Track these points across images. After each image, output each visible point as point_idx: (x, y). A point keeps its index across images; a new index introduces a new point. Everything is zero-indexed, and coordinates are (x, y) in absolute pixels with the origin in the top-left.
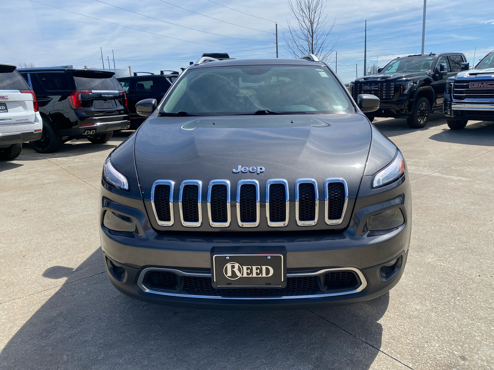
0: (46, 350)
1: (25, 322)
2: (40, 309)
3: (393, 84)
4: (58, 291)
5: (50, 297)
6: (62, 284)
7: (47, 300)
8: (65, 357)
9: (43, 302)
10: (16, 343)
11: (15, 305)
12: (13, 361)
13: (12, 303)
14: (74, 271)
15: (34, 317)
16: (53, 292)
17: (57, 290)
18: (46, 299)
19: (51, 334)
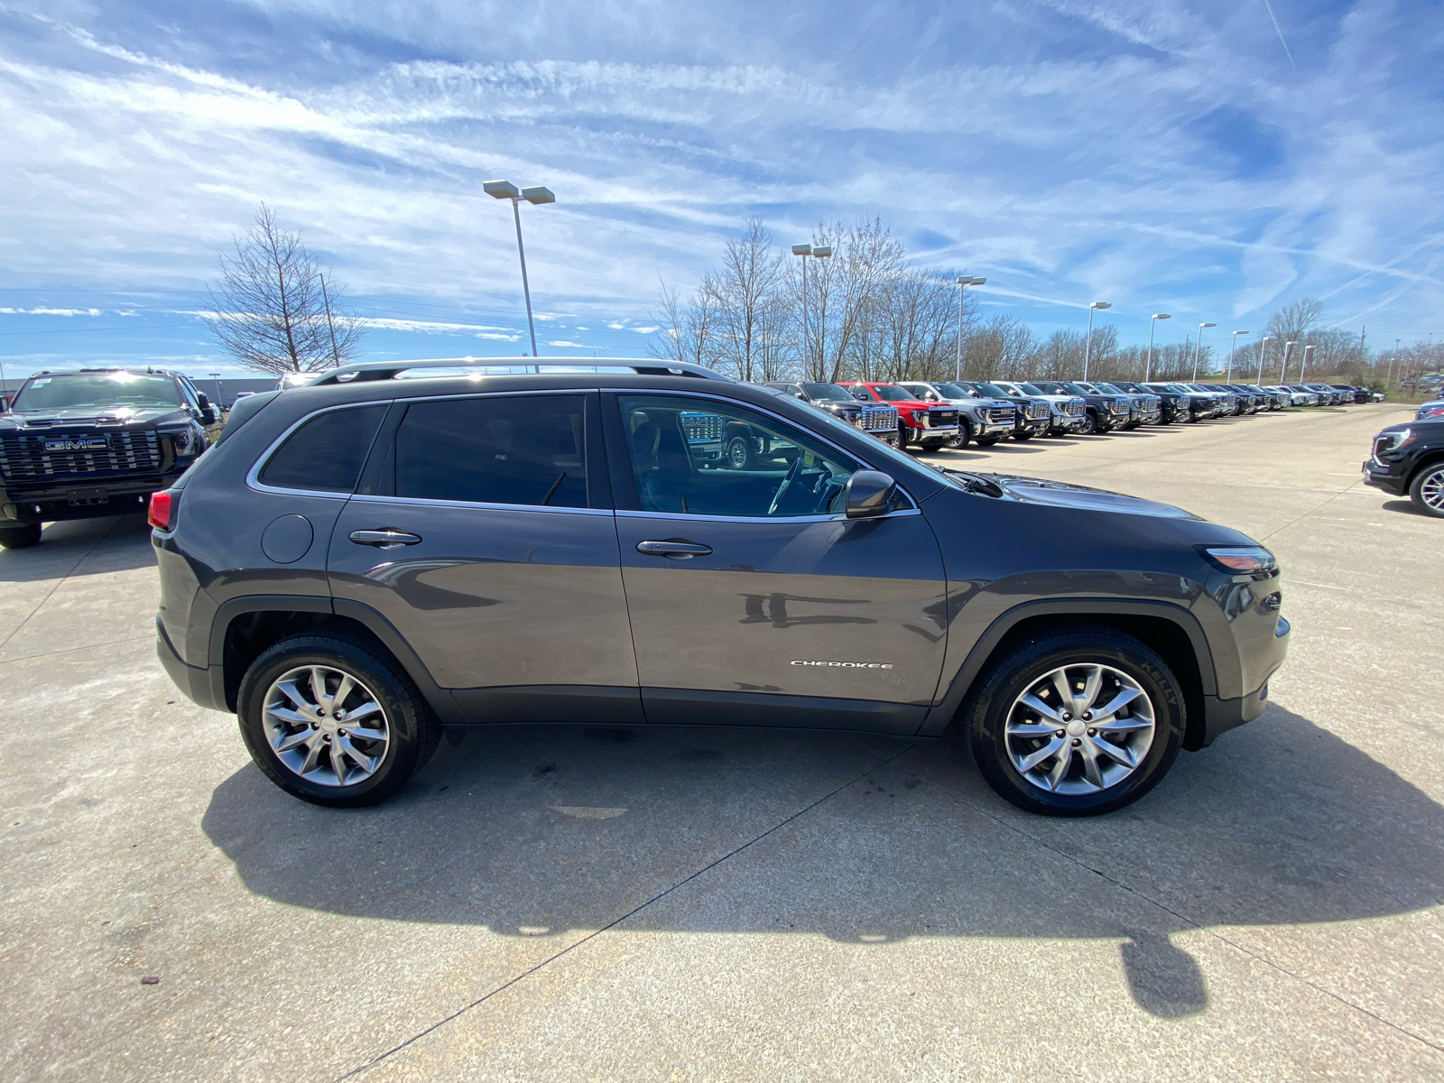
0: (1357, 854)
1: (1357, 922)
2: (1308, 922)
3: (153, 432)
4: (1229, 924)
5: (1261, 929)
6: (1202, 932)
7: (1274, 927)
8: (1339, 828)
9: (1287, 929)
10: (1397, 900)
11: (1347, 980)
12: (1418, 880)
13: (1352, 993)
14: (1132, 937)
15: (1331, 915)
16: (1241, 935)
17: (1229, 928)
18: (1273, 930)
19: (1329, 865)
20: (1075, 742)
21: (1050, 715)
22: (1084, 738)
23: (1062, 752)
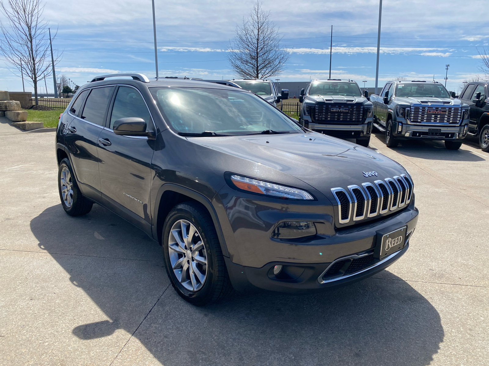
14: (114, 322)
20: (188, 262)
21: (180, 243)
22: (190, 261)
23: (183, 263)
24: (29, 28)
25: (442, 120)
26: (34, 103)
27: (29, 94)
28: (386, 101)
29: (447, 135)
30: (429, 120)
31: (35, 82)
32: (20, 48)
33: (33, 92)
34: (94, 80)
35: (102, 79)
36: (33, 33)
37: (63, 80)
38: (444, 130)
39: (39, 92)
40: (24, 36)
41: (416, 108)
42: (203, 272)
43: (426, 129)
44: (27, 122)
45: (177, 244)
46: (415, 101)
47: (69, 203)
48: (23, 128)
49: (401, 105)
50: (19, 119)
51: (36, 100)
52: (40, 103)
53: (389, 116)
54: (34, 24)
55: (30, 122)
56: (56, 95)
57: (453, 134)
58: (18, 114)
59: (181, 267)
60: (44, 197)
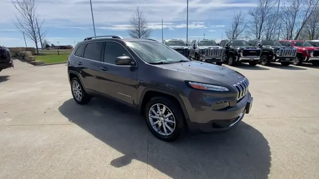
20: (161, 122)
21: (156, 114)
22: (163, 122)
23: (159, 124)
24: (30, 17)
25: (216, 55)
26: (36, 52)
27: (33, 48)
28: (194, 48)
29: (218, 60)
30: (212, 55)
31: (36, 42)
32: (27, 27)
33: (36, 47)
34: (86, 40)
35: (91, 39)
36: (32, 20)
37: (45, 41)
38: (217, 58)
39: (38, 47)
40: (28, 21)
41: (207, 50)
42: (172, 127)
43: (211, 58)
44: (36, 61)
45: (154, 115)
46: (207, 47)
47: (79, 98)
48: (35, 64)
49: (201, 49)
50: (32, 60)
51: (37, 51)
52: (39, 52)
53: (196, 53)
54: (32, 15)
55: (38, 61)
56: (42, 49)
57: (220, 60)
58: (31, 58)
59: (157, 125)
60: (61, 96)
